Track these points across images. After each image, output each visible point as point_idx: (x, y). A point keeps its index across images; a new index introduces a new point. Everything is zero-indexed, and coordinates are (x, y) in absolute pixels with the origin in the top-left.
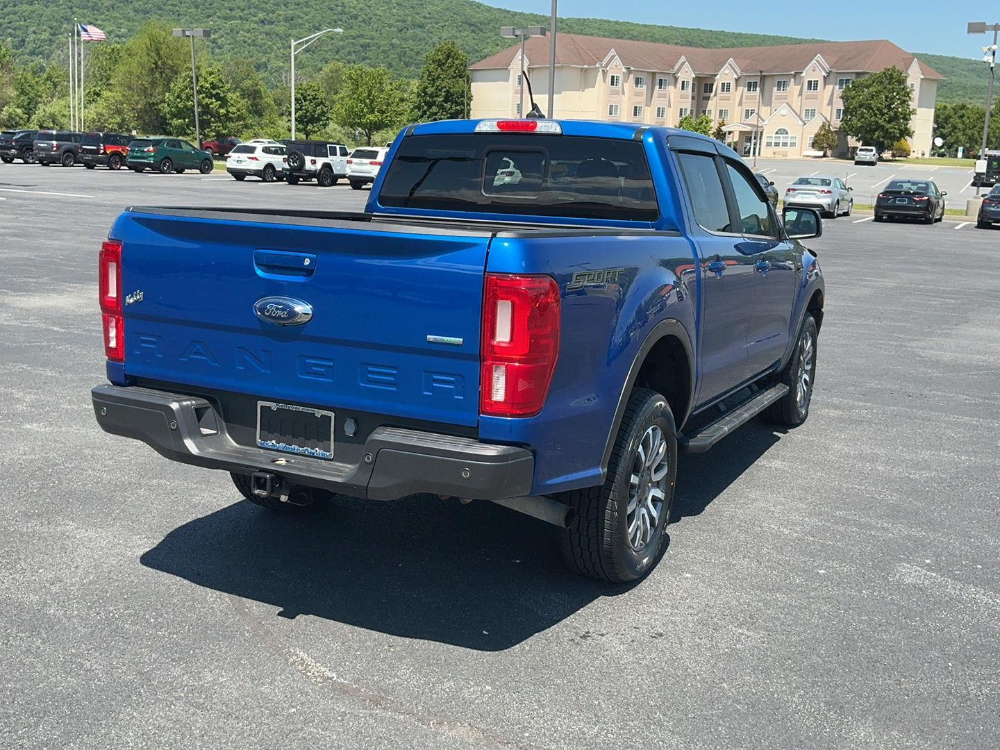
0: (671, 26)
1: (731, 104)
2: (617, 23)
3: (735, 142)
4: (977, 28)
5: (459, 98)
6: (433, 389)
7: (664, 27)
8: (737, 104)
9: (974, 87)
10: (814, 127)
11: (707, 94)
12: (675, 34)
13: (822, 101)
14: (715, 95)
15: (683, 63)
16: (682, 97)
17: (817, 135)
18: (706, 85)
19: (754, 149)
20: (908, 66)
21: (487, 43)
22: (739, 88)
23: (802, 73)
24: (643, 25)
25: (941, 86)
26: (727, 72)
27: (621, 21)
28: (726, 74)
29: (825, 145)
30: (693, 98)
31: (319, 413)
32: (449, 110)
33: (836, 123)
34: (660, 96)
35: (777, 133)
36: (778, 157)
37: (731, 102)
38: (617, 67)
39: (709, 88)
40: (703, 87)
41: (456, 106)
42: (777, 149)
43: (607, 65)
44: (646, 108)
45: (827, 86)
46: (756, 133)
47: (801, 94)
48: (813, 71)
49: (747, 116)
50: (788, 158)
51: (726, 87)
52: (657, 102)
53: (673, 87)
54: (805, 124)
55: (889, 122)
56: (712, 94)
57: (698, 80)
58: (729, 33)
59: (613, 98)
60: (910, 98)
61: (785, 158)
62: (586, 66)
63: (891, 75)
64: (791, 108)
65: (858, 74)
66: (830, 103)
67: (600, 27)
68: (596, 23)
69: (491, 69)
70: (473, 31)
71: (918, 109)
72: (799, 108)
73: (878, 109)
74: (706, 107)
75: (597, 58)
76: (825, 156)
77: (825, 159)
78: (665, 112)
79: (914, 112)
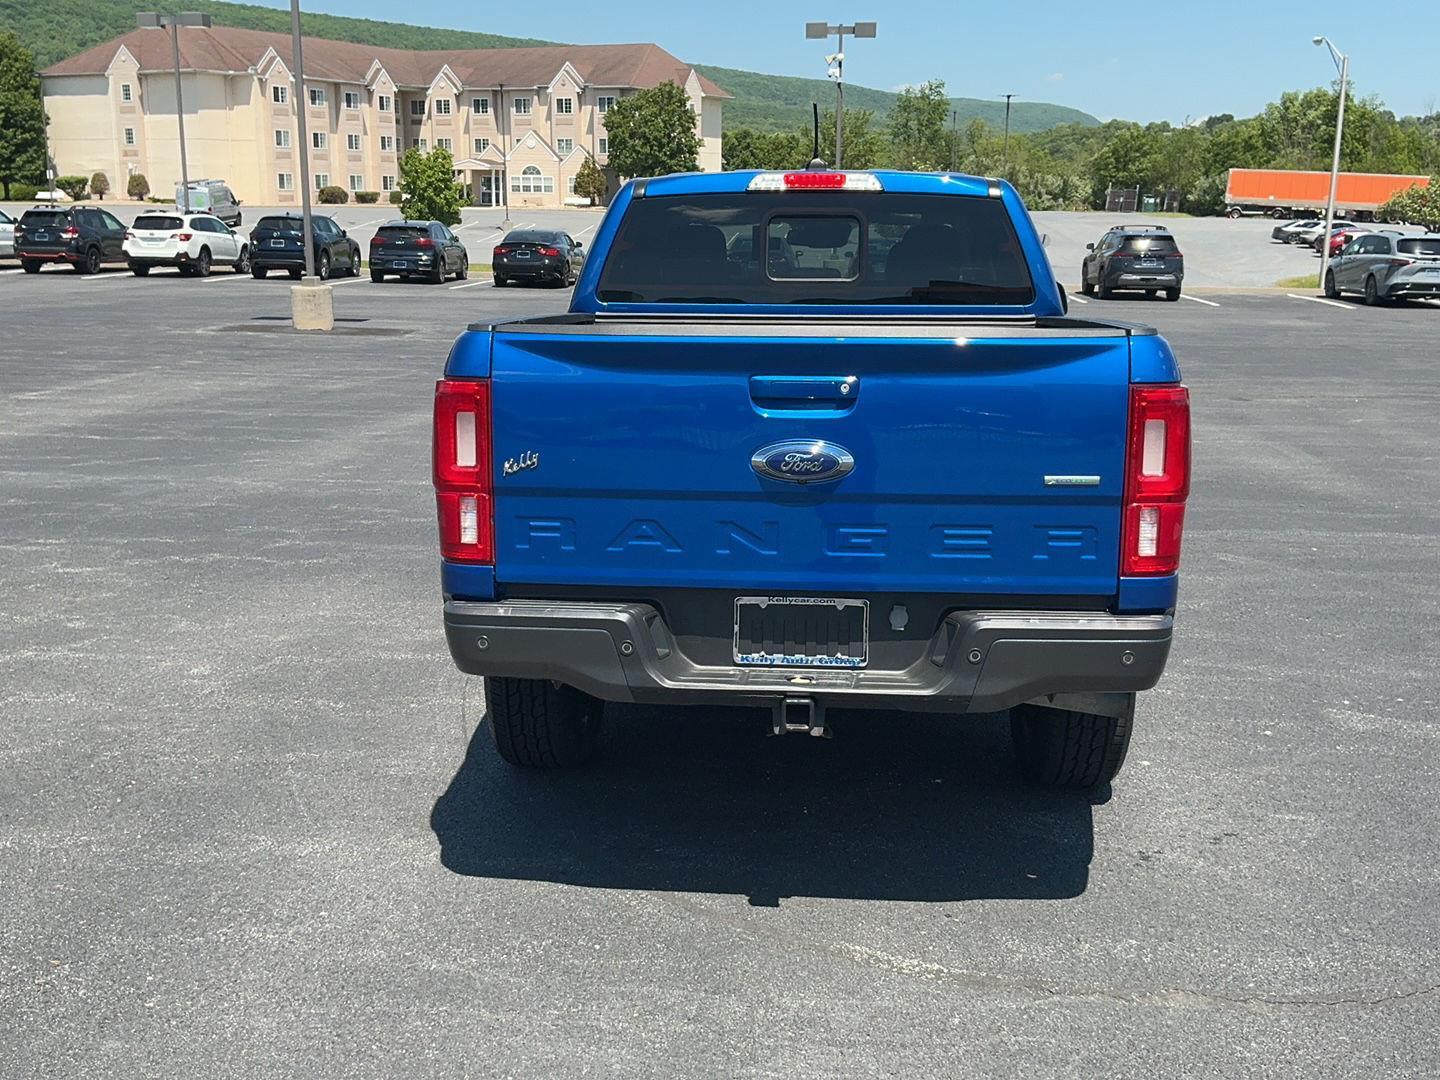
0: (326, 15)
1: (453, 131)
2: (243, 7)
3: (468, 186)
4: (816, 31)
5: (27, 121)
6: (1050, 551)
7: (315, 16)
8: (462, 132)
9: (744, 108)
10: (574, 165)
11: (417, 117)
12: (335, 27)
13: (580, 127)
14: (429, 117)
15: (378, 70)
16: (383, 120)
17: (580, 176)
18: (414, 103)
19: (497, 195)
20: (684, 80)
21: (37, 34)
22: (462, 108)
23: (547, 88)
24: (283, 11)
25: (727, 108)
26: (442, 84)
27: (249, 5)
28: (442, 88)
29: (591, 189)
30: (397, 122)
31: (841, 604)
32: (12, 139)
33: (603, 159)
34: (350, 118)
35: (524, 173)
36: (532, 206)
37: (453, 127)
38: (281, 75)
39: (418, 107)
40: (411, 106)
41: (22, 134)
42: (526, 195)
43: (264, 72)
44: (332, 135)
45: (583, 107)
46: (497, 172)
47: (549, 117)
48: (563, 85)
49: (478, 149)
50: (545, 208)
51: (443, 107)
52: (346, 127)
53: (367, 105)
54: (562, 160)
55: (672, 157)
56: (425, 117)
57: (401, 95)
58: (412, 27)
59: (279, 120)
60: (694, 125)
61: (540, 207)
62: (231, 72)
63: (670, 92)
64: (539, 136)
65: (623, 91)
66: (591, 130)
67: (217, 12)
68: (210, 7)
69: (80, 76)
70: (9, 16)
71: (705, 139)
72: (549, 138)
73: (655, 139)
74: (418, 135)
75: (249, 60)
76: (593, 204)
77: (593, 208)
78: (360, 142)
79: (700, 143)
